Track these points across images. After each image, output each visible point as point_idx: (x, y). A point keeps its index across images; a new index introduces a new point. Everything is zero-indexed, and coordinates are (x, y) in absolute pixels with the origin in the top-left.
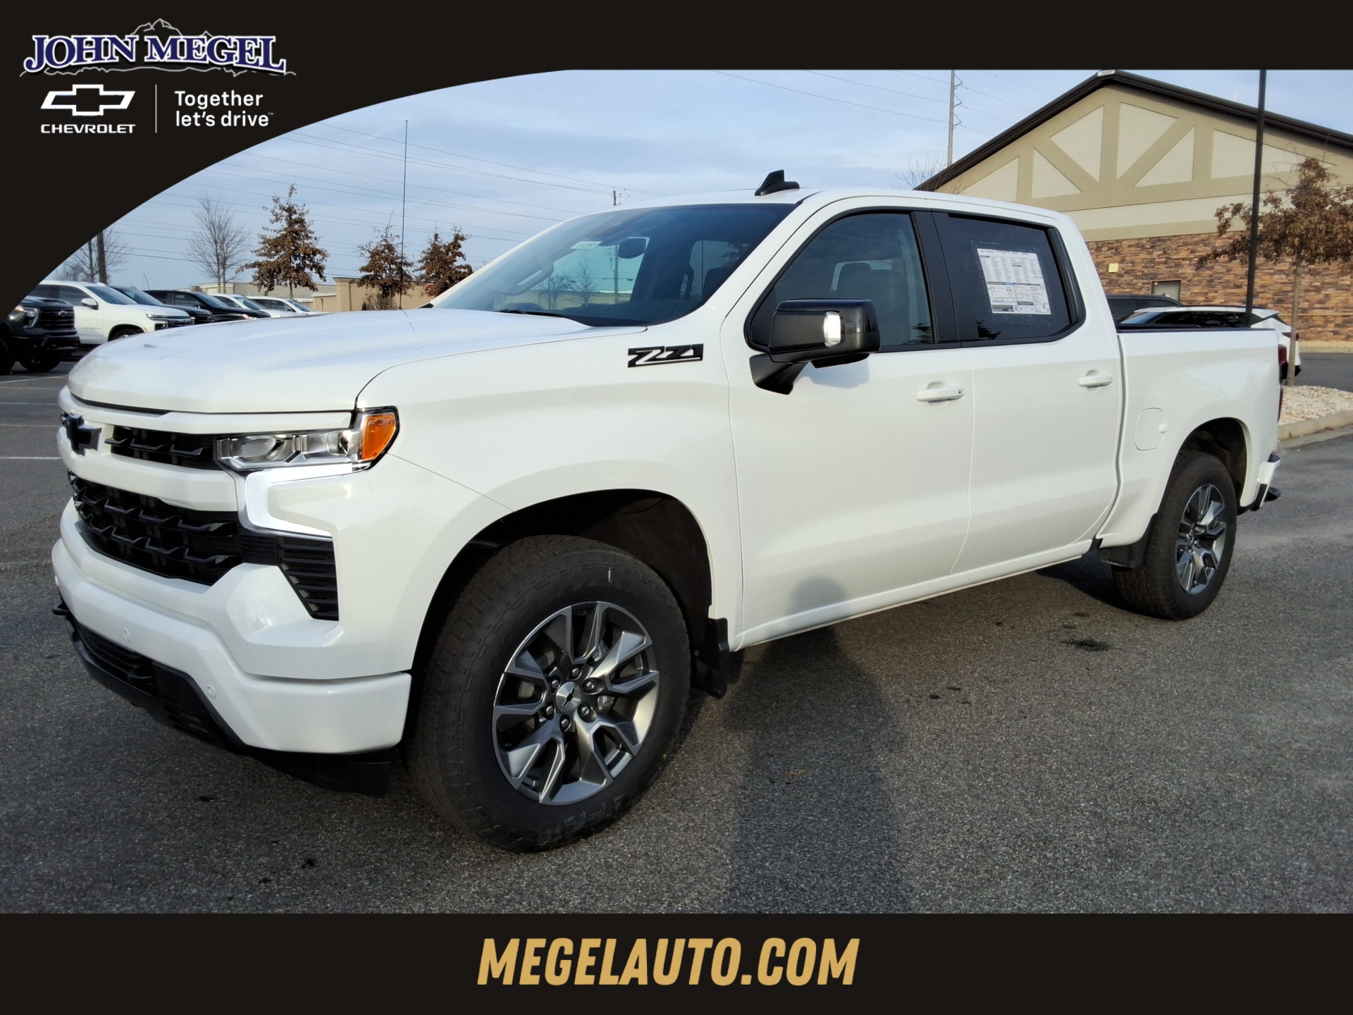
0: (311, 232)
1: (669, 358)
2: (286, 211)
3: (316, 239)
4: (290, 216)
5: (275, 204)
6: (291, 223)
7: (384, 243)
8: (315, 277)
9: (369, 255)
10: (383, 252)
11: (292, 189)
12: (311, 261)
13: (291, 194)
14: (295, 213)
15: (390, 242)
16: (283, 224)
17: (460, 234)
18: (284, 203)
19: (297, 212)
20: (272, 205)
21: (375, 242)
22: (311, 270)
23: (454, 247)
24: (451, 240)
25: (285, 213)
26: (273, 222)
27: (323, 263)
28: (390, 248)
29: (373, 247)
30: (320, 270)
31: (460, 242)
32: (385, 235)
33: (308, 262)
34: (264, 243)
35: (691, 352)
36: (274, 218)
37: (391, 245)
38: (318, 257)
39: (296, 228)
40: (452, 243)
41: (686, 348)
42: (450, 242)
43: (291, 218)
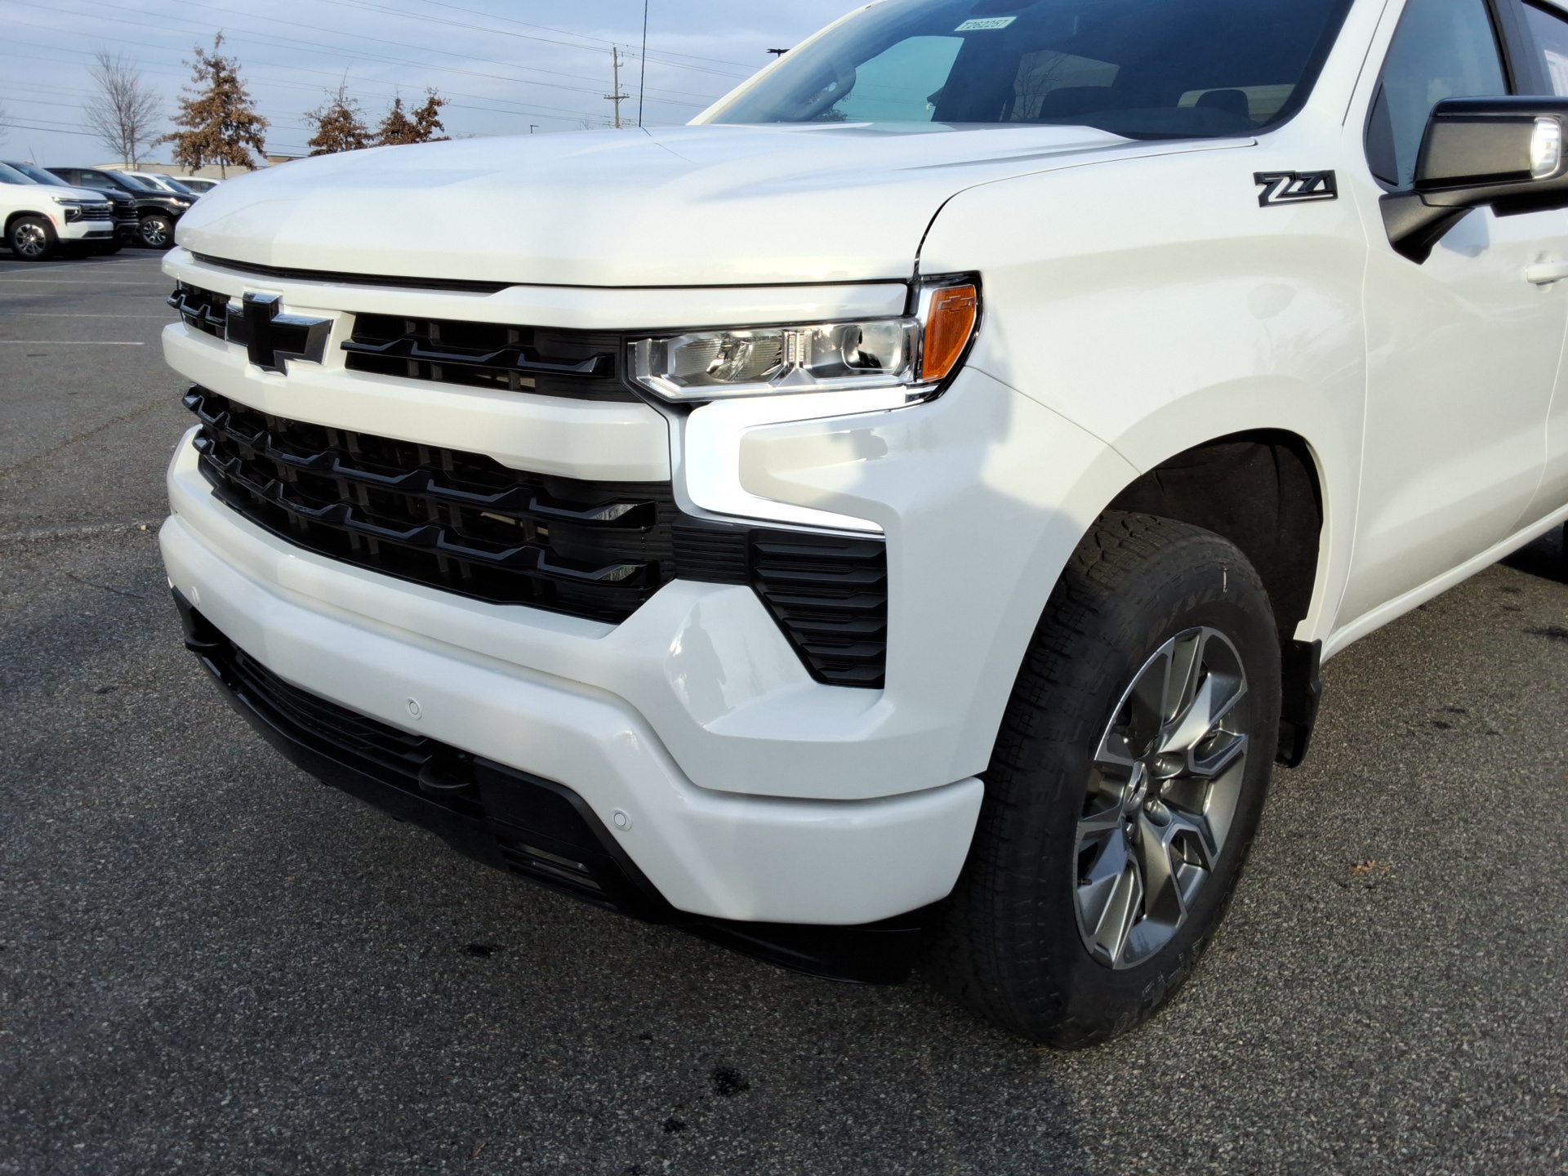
0: (246, 94)
1: (1300, 193)
2: (213, 66)
3: (251, 103)
4: (218, 73)
5: (197, 57)
6: (219, 82)
7: (338, 109)
8: (253, 154)
9: (318, 124)
10: (336, 121)
11: (219, 37)
12: (247, 131)
13: (218, 43)
14: (224, 69)
15: (346, 108)
16: (209, 84)
17: (436, 98)
18: (209, 54)
19: (227, 68)
20: (193, 58)
21: (327, 108)
22: (247, 143)
23: (429, 115)
24: (425, 105)
25: (211, 70)
26: (196, 81)
27: (262, 135)
28: (346, 115)
29: (324, 113)
30: (258, 143)
31: (436, 107)
32: (338, 98)
33: (242, 133)
34: (185, 108)
36: (196, 75)
37: (347, 111)
38: (255, 127)
39: (226, 89)
40: (426, 109)
42: (424, 108)
43: (218, 76)
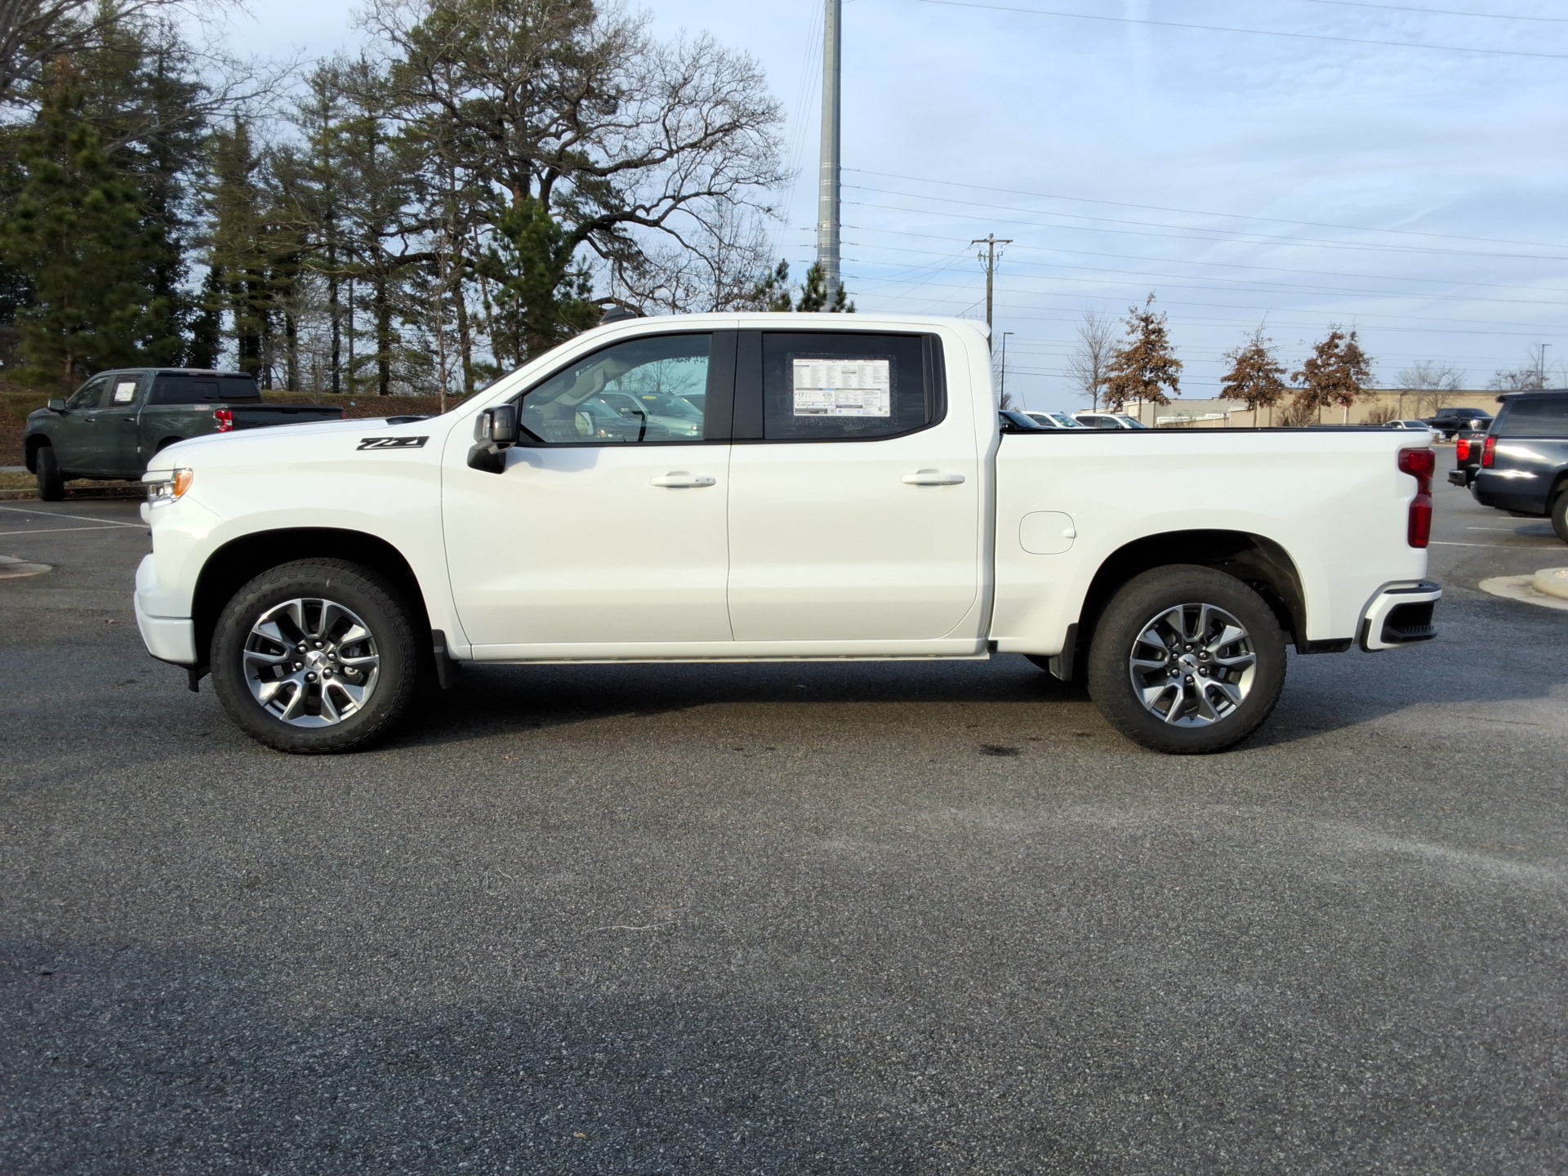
0: (1166, 342)
1: (393, 445)
2: (1143, 320)
3: (1172, 349)
4: (1147, 327)
5: (1130, 315)
6: (1147, 333)
7: (1253, 348)
8: (1166, 390)
9: (1235, 362)
10: (1251, 358)
11: (1152, 296)
12: (1165, 373)
13: (1149, 302)
14: (1152, 322)
15: (1261, 347)
16: (1139, 336)
17: (1339, 332)
18: (1141, 312)
19: (1155, 321)
20: (1127, 316)
21: (1243, 346)
22: (1165, 382)
23: (1329, 348)
24: (1325, 339)
25: (1143, 324)
26: (1129, 334)
27: (1176, 375)
28: (1260, 353)
29: (1240, 353)
30: (1173, 382)
31: (1337, 341)
32: (1255, 339)
33: (1161, 375)
34: (1117, 357)
35: (415, 442)
36: (1129, 329)
37: (1262, 351)
38: (1171, 370)
39: (1152, 336)
40: (1327, 344)
41: (413, 439)
42: (1324, 342)
43: (1147, 328)
